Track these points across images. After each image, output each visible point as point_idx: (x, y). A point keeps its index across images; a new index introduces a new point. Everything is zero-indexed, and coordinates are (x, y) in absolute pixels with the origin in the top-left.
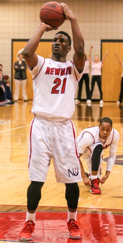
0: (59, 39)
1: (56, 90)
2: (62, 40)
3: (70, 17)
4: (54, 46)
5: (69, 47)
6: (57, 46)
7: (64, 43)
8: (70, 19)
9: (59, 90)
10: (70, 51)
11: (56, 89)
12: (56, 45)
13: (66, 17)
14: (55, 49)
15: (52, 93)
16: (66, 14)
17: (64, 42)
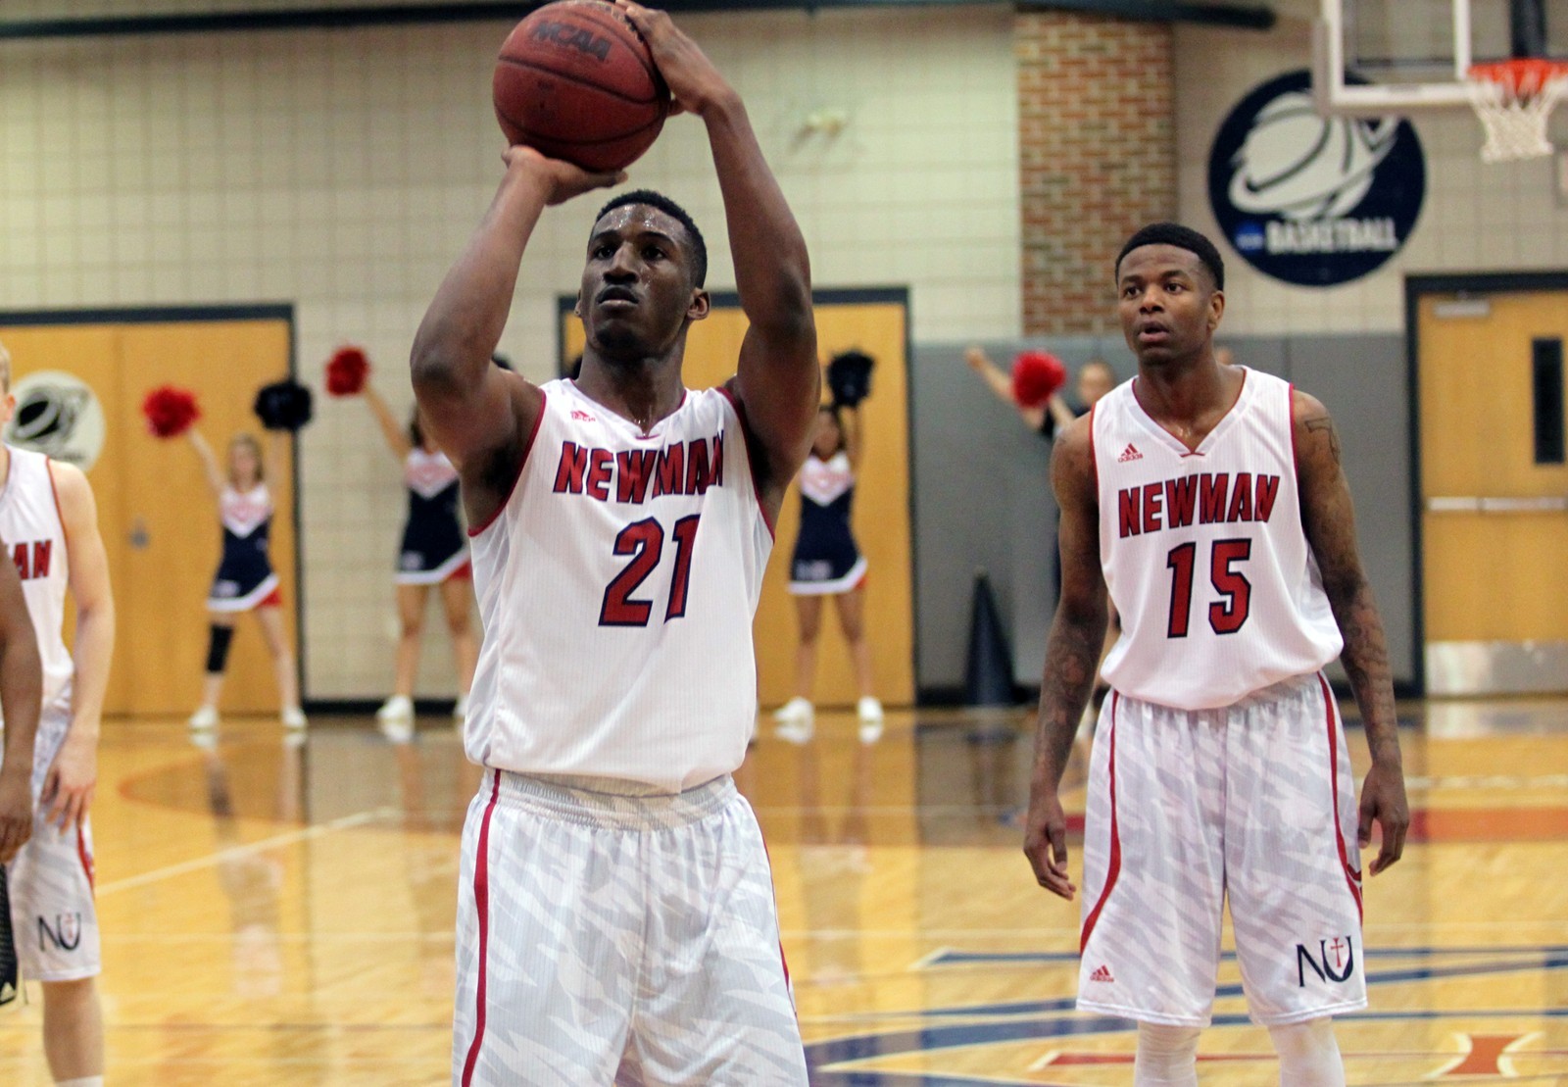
0: (629, 239)
1: (632, 597)
2: (651, 247)
3: (701, 92)
4: (602, 286)
5: (698, 291)
6: (622, 287)
7: (665, 268)
8: (704, 107)
9: (649, 604)
10: (702, 317)
11: (634, 596)
12: (608, 277)
13: (673, 96)
14: (608, 302)
15: (603, 622)
16: (671, 73)
17: (666, 256)
